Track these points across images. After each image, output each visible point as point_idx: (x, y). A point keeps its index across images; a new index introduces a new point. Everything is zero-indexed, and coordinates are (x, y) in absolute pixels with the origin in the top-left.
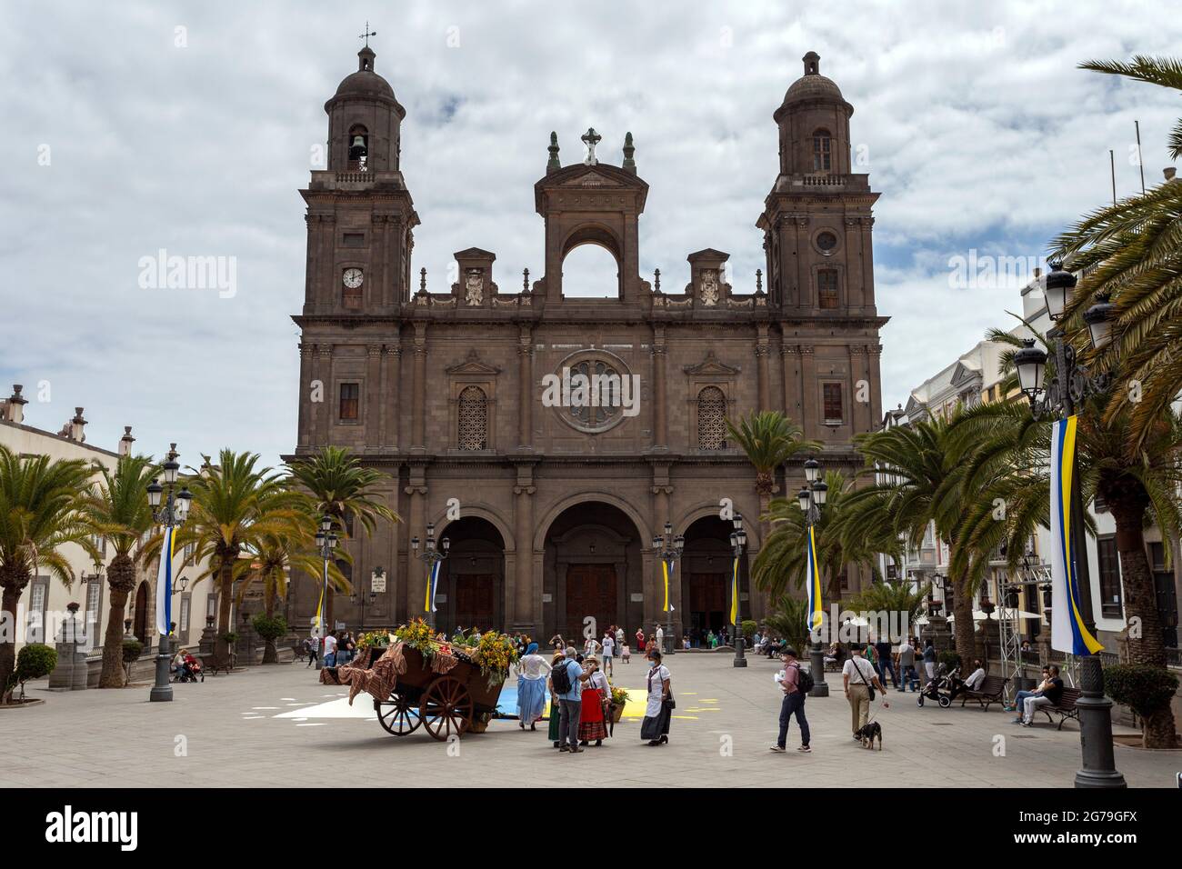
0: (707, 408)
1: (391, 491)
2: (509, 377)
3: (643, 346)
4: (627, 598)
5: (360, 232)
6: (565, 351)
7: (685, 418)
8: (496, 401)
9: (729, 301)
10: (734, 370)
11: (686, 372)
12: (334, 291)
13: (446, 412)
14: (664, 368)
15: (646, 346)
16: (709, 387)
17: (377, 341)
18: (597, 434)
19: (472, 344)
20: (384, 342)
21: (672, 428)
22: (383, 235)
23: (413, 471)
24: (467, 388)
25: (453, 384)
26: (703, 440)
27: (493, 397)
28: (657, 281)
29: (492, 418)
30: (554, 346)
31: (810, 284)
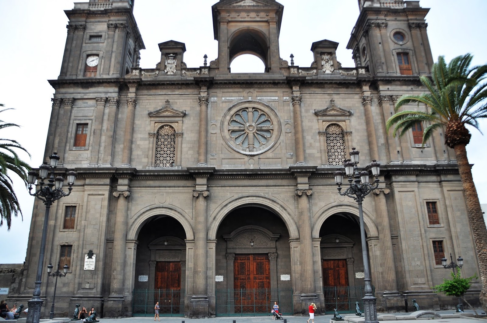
0: (332, 138)
1: (103, 195)
2: (192, 118)
3: (285, 98)
4: (278, 278)
5: (100, 34)
6: (230, 101)
7: (317, 144)
8: (182, 134)
9: (341, 71)
10: (349, 112)
11: (316, 114)
12: (80, 68)
13: (147, 142)
14: (301, 112)
15: (287, 98)
16: (332, 125)
17: (103, 96)
18: (254, 155)
19: (167, 98)
20: (107, 96)
21: (308, 151)
22: (114, 35)
23: (120, 181)
24: (162, 127)
25: (153, 123)
26: (331, 160)
27: (180, 132)
28: (292, 60)
29: (179, 145)
30: (223, 98)
31: (393, 60)
